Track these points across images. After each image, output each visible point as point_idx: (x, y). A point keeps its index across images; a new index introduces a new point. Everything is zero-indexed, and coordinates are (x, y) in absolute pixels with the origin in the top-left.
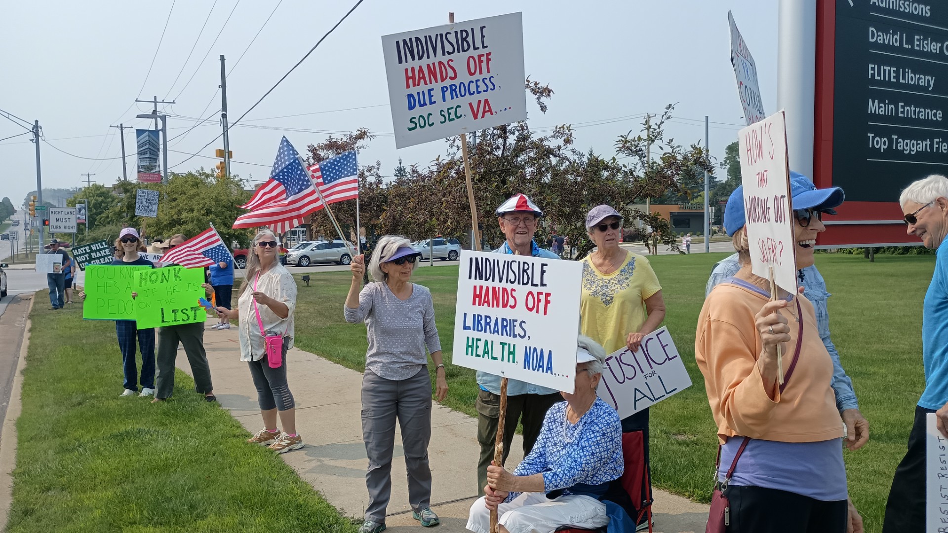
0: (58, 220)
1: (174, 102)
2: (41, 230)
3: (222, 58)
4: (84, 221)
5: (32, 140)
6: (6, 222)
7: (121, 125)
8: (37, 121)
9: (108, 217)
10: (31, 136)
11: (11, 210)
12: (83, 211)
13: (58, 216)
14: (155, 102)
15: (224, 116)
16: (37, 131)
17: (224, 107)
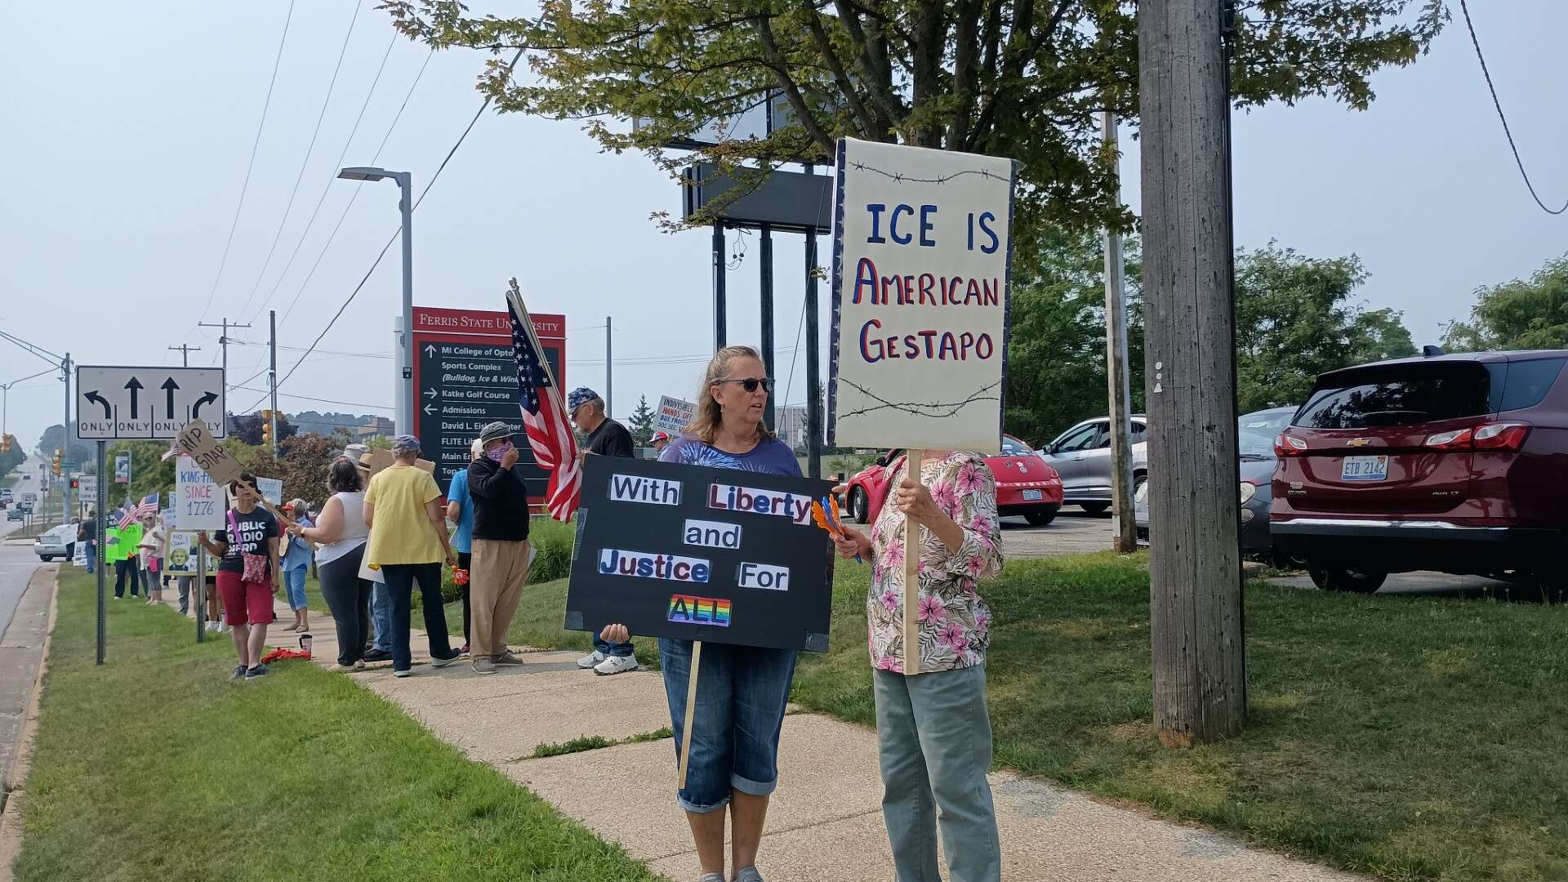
0: (87, 489)
1: (249, 326)
2: (67, 493)
3: (273, 314)
4: (125, 481)
5: (61, 379)
6: (12, 475)
7: (185, 346)
8: (68, 354)
9: (140, 485)
10: (60, 373)
11: (17, 456)
12: (125, 467)
13: (88, 485)
14: (225, 327)
15: (273, 375)
16: (68, 366)
17: (273, 366)
